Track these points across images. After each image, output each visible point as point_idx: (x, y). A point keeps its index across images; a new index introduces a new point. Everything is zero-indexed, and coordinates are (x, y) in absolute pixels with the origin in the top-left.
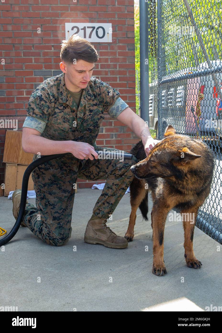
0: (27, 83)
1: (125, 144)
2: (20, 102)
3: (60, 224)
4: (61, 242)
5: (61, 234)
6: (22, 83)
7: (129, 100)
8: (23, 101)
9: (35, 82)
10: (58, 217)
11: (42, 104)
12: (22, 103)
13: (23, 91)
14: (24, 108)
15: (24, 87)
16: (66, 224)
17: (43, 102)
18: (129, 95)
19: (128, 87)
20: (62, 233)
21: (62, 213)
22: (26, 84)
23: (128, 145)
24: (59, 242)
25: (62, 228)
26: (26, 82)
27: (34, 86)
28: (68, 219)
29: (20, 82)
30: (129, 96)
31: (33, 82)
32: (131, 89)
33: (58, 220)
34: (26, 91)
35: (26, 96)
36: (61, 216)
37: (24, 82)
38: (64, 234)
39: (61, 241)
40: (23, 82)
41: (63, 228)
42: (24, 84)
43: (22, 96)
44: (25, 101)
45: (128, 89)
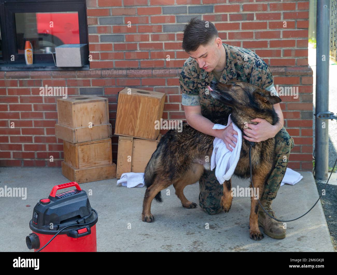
0: (153, 24)
1: (290, 110)
2: (145, 50)
3: (212, 195)
4: (213, 212)
5: (212, 204)
6: (146, 24)
7: (297, 47)
8: (148, 49)
9: (164, 22)
10: (210, 187)
11: (186, 82)
12: (146, 51)
13: (148, 35)
14: (149, 58)
15: (149, 29)
16: (218, 195)
17: (186, 79)
18: (299, 39)
19: (296, 27)
20: (214, 204)
21: (214, 184)
22: (152, 26)
23: (295, 111)
24: (211, 211)
25: (213, 198)
26: (152, 22)
27: (162, 28)
28: (220, 190)
29: (144, 24)
30: (298, 41)
31: (161, 23)
32: (301, 30)
33: (210, 190)
34: (152, 35)
35: (153, 42)
36: (213, 187)
37: (150, 22)
38: (215, 204)
39: (212, 210)
40: (147, 22)
41: (215, 198)
42: (150, 25)
43: (147, 42)
44: (151, 49)
45: (297, 30)
